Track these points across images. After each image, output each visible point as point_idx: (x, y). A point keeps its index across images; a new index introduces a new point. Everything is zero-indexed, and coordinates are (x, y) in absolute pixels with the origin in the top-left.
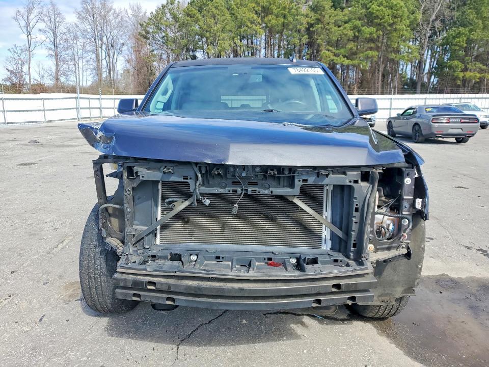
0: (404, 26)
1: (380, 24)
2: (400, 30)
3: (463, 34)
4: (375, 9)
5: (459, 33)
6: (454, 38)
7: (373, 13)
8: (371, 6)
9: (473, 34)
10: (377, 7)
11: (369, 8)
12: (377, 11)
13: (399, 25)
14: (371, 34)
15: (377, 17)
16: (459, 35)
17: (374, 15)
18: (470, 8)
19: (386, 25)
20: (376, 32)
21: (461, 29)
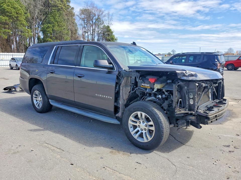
0: (23, 19)
1: (10, 16)
2: (21, 21)
3: (50, 27)
4: (6, 7)
5: (48, 26)
6: (47, 28)
7: (5, 9)
8: (3, 5)
9: (54, 28)
10: (7, 7)
11: (2, 7)
12: (7, 9)
13: (21, 18)
14: (6, 20)
15: (7, 12)
16: (48, 27)
17: (6, 11)
18: (51, 16)
19: (14, 17)
20: (9, 20)
21: (49, 25)
